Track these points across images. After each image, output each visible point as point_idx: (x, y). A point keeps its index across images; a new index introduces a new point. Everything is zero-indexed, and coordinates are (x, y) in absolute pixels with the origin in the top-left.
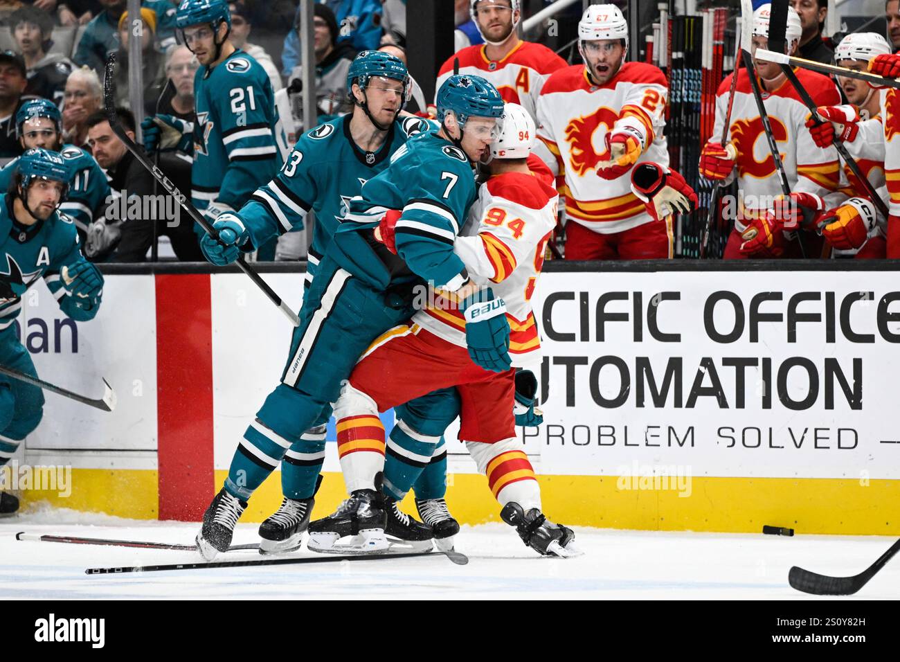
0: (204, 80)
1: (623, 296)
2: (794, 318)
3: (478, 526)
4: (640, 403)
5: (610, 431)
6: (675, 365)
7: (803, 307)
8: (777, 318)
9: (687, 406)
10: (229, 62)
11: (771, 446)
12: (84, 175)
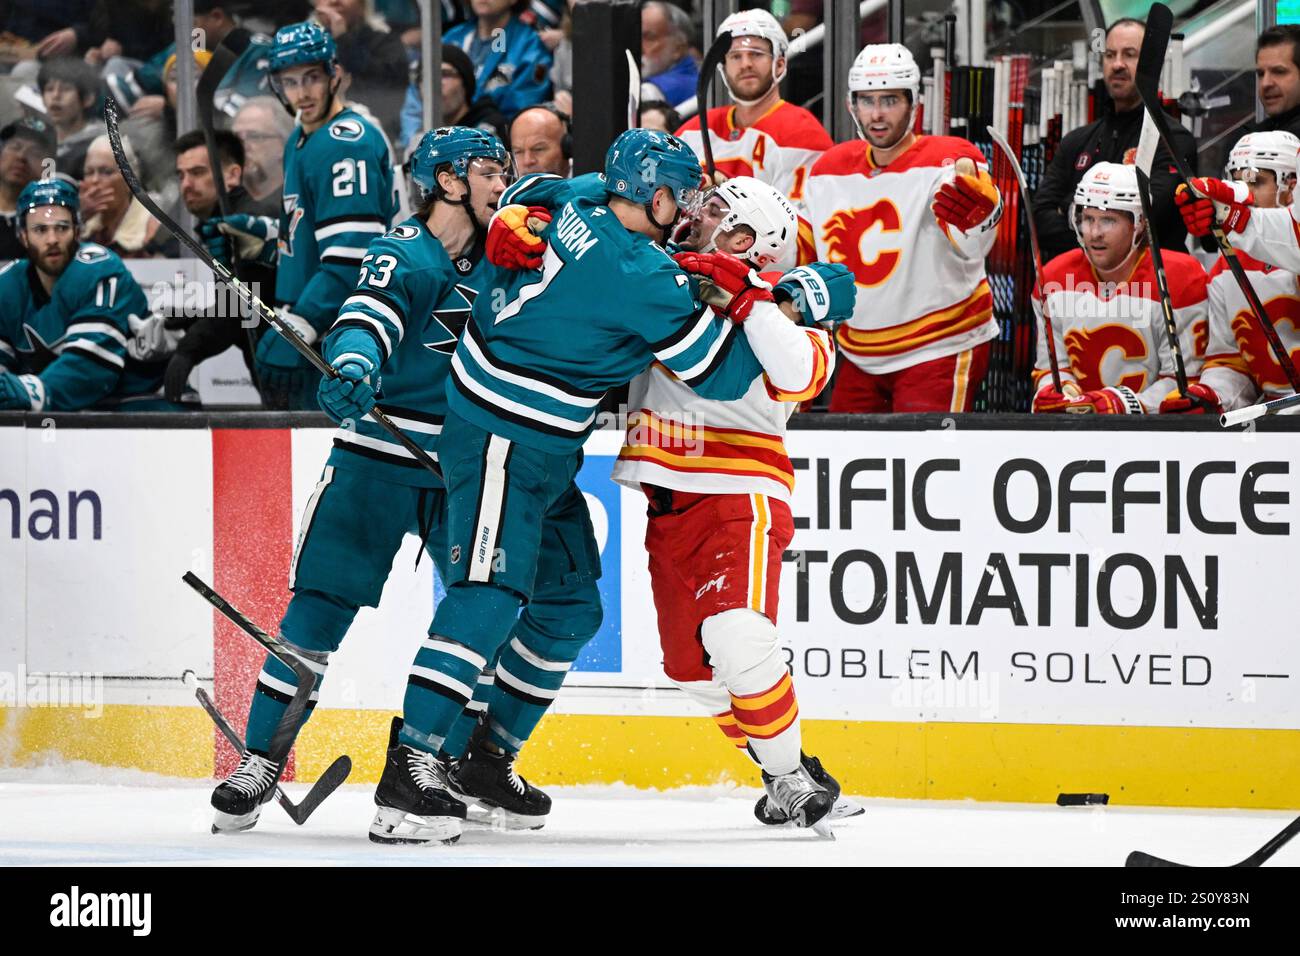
0: (297, 149)
1: (879, 464)
2: (1122, 498)
3: (669, 791)
4: (901, 617)
5: (858, 657)
6: (952, 564)
7: (1135, 483)
8: (1097, 497)
9: (968, 623)
10: (334, 124)
11: (1087, 681)
12: (109, 285)
